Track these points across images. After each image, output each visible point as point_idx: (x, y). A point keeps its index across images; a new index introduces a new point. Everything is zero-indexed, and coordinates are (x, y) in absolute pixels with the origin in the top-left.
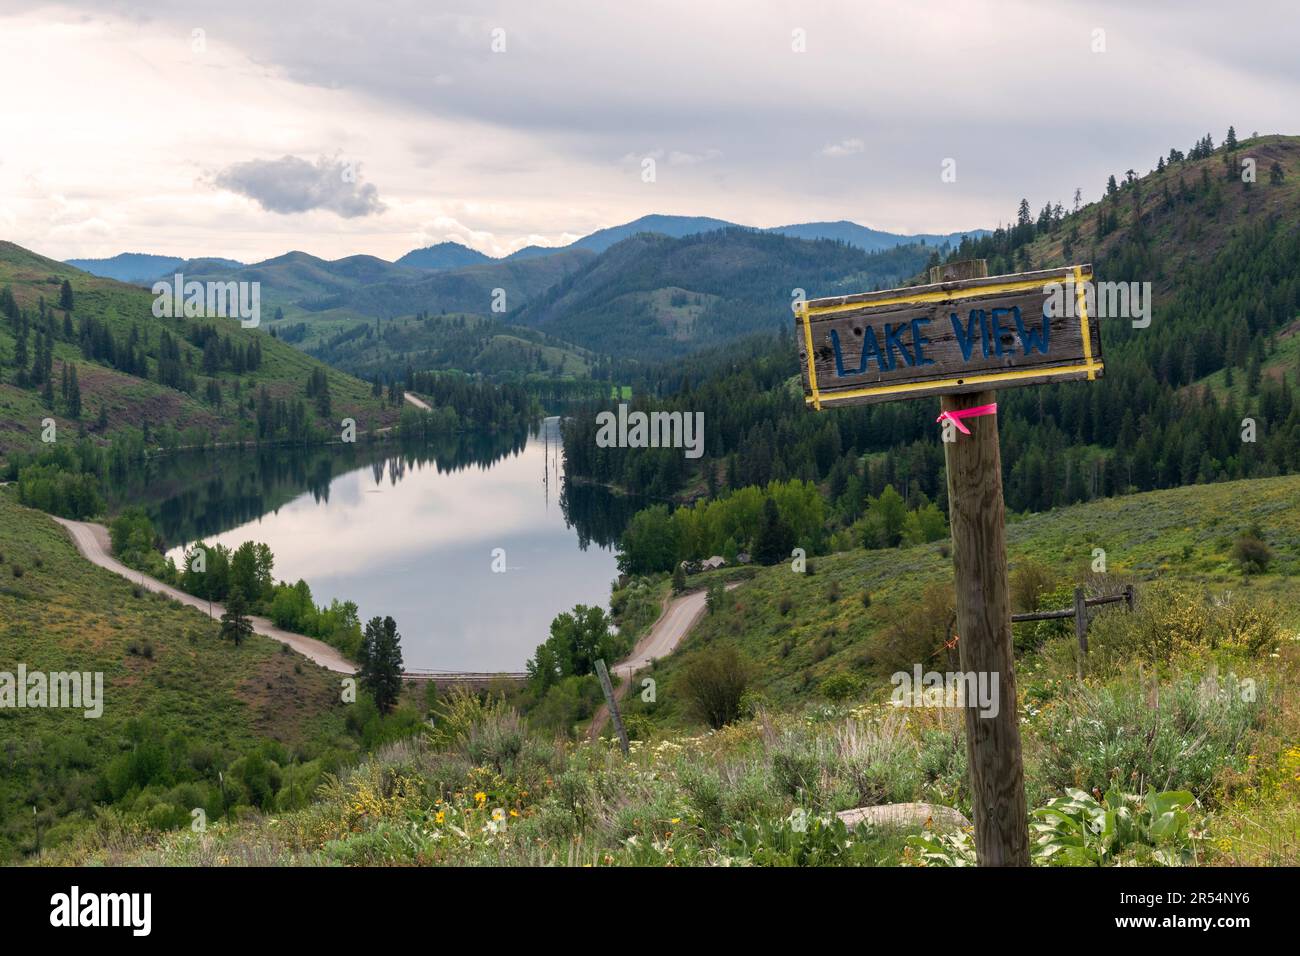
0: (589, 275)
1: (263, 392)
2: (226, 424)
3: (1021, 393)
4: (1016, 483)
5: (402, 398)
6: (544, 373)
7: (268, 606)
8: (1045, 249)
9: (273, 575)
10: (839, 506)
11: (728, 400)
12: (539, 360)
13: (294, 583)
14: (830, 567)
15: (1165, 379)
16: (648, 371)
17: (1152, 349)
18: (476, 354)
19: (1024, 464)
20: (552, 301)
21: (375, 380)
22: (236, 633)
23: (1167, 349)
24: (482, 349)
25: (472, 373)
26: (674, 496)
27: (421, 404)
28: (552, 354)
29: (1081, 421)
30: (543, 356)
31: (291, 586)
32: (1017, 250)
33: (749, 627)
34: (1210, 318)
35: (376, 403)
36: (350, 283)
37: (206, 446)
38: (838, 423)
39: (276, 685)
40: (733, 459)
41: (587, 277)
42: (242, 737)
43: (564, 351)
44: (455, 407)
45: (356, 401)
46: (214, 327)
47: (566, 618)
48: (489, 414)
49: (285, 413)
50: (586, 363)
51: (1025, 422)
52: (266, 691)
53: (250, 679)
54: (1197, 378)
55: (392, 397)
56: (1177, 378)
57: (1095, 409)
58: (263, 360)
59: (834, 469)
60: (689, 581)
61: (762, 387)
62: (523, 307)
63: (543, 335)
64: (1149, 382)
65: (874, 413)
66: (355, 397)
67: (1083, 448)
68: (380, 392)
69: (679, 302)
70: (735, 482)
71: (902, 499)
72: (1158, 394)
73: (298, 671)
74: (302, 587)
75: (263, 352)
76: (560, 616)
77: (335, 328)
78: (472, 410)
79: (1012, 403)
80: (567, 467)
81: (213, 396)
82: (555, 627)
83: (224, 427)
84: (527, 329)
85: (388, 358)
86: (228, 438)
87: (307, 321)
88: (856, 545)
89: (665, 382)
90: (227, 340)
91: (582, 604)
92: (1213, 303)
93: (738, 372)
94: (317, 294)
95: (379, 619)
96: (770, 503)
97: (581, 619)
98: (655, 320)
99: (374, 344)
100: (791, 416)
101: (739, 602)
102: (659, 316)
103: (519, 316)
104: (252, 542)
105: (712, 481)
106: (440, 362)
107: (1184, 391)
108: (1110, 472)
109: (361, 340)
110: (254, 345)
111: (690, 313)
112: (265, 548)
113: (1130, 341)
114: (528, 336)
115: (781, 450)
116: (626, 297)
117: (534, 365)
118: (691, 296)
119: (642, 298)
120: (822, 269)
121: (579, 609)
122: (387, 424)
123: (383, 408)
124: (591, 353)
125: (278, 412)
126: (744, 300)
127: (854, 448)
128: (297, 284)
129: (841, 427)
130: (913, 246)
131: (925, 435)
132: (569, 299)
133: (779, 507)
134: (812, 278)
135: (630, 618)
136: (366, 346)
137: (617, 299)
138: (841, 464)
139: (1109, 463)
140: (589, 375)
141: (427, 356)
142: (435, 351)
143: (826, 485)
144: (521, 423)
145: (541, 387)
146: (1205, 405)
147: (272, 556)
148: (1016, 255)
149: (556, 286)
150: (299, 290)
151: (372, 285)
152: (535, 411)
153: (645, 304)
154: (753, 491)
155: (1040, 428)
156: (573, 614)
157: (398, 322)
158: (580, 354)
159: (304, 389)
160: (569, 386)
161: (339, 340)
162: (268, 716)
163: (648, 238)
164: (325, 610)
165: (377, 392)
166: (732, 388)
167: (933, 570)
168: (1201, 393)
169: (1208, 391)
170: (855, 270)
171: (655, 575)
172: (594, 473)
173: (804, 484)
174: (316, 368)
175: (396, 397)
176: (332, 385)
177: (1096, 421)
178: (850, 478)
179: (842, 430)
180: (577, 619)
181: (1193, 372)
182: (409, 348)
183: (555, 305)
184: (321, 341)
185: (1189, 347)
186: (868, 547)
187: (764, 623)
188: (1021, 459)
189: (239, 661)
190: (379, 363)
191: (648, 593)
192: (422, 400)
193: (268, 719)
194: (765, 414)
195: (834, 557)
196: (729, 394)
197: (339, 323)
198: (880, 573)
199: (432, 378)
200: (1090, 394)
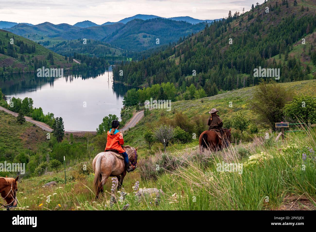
0: (122, 29)
1: (36, 58)
2: (26, 66)
3: (227, 60)
4: (225, 83)
5: (72, 60)
6: (110, 54)
7: (32, 114)
8: (235, 24)
9: (33, 106)
10: (180, 89)
11: (154, 62)
12: (109, 51)
13: (38, 108)
14: (174, 105)
15: (263, 57)
16: (136, 54)
17: (261, 49)
18: (93, 49)
19: (227, 79)
20: (113, 36)
21: (66, 56)
22: (21, 121)
23: (264, 49)
24: (95, 48)
25: (92, 54)
26: (140, 86)
27: (78, 62)
28: (112, 50)
29: (242, 67)
30: (110, 51)
31: (38, 109)
32: (228, 24)
33: (153, 120)
34: (276, 41)
35: (66, 62)
36: (61, 31)
37: (21, 72)
38: (181, 68)
39: (30, 135)
40: (154, 77)
41: (122, 30)
42: (20, 148)
43: (115, 49)
44: (86, 63)
45: (60, 61)
46: (23, 41)
47: (107, 118)
48: (95, 65)
49: (42, 64)
50: (121, 52)
51: (228, 68)
52: (28, 136)
53: (24, 133)
54: (272, 56)
55: (70, 60)
56: (267, 56)
57: (245, 64)
58: (36, 50)
59: (179, 80)
60: (140, 108)
61: (163, 59)
62: (106, 37)
63: (110, 45)
64: (259, 57)
65: (190, 66)
66: (60, 60)
67: (242, 74)
68: (67, 59)
69: (145, 37)
70: (155, 83)
71: (195, 87)
72: (261, 61)
73: (37, 131)
74: (40, 109)
75: (36, 48)
76: (105, 117)
77: (57, 42)
78: (90, 64)
79: (225, 63)
80: (114, 78)
81: (22, 59)
82: (104, 120)
83: (25, 67)
84: (106, 43)
85: (71, 50)
86: (27, 70)
87: (50, 40)
88: (183, 99)
89: (140, 57)
90: (26, 45)
91: (111, 114)
92: (277, 37)
93: (157, 55)
94: (53, 33)
95: (58, 118)
96: (161, 88)
97: (111, 118)
98: (139, 41)
99: (67, 46)
100: (169, 66)
101: (152, 114)
102: (140, 40)
103: (104, 40)
104: (27, 98)
105: (149, 83)
106: (84, 51)
107: (268, 60)
108: (248, 81)
109: (64, 45)
110: (33, 46)
111: (148, 39)
112: (31, 99)
113: (255, 47)
114: (107, 45)
115: (166, 75)
116: (131, 35)
117: (108, 52)
118: (148, 35)
119: (136, 35)
120: (181, 29)
121: (110, 115)
122: (69, 67)
123: (68, 63)
124: (122, 49)
125: (40, 64)
126: (161, 36)
127: (184, 75)
128: (47, 30)
129: (182, 69)
130: (204, 23)
131: (203, 71)
132: (117, 35)
133: (164, 89)
134: (178, 31)
135: (125, 117)
136: (65, 47)
137: (129, 36)
138: (181, 78)
139: (248, 78)
140: (122, 55)
141: (80, 50)
142: (83, 48)
143: (177, 84)
144: (103, 67)
145: (109, 58)
146: (273, 64)
147: (33, 101)
148: (227, 25)
149: (114, 32)
150: (48, 32)
151: (67, 31)
152: (107, 64)
153: (136, 37)
154: (158, 85)
155: (231, 69)
156: (109, 117)
157: (73, 41)
158: (119, 50)
159: (47, 58)
160: (117, 58)
161: (58, 45)
162: (28, 143)
163: (137, 20)
164: (46, 115)
165: (66, 59)
166: (155, 59)
167: (199, 106)
168: (272, 60)
169: (274, 60)
170: (189, 29)
171: (132, 106)
172: (120, 80)
173: (171, 83)
174: (50, 53)
175: (71, 60)
176: (54, 57)
177: (245, 68)
178: (183, 82)
179: (182, 70)
180: (109, 118)
181: (271, 55)
182: (76, 48)
183: (114, 37)
184: (53, 45)
185: (270, 49)
186: (186, 99)
187: (157, 119)
188: (226, 77)
189: (21, 129)
190: (68, 51)
191: (130, 111)
192: (78, 61)
193: (28, 144)
194: (163, 66)
195: (176, 102)
196: (154, 60)
197: (58, 41)
198: (186, 106)
199: (81, 55)
200: (244, 61)
